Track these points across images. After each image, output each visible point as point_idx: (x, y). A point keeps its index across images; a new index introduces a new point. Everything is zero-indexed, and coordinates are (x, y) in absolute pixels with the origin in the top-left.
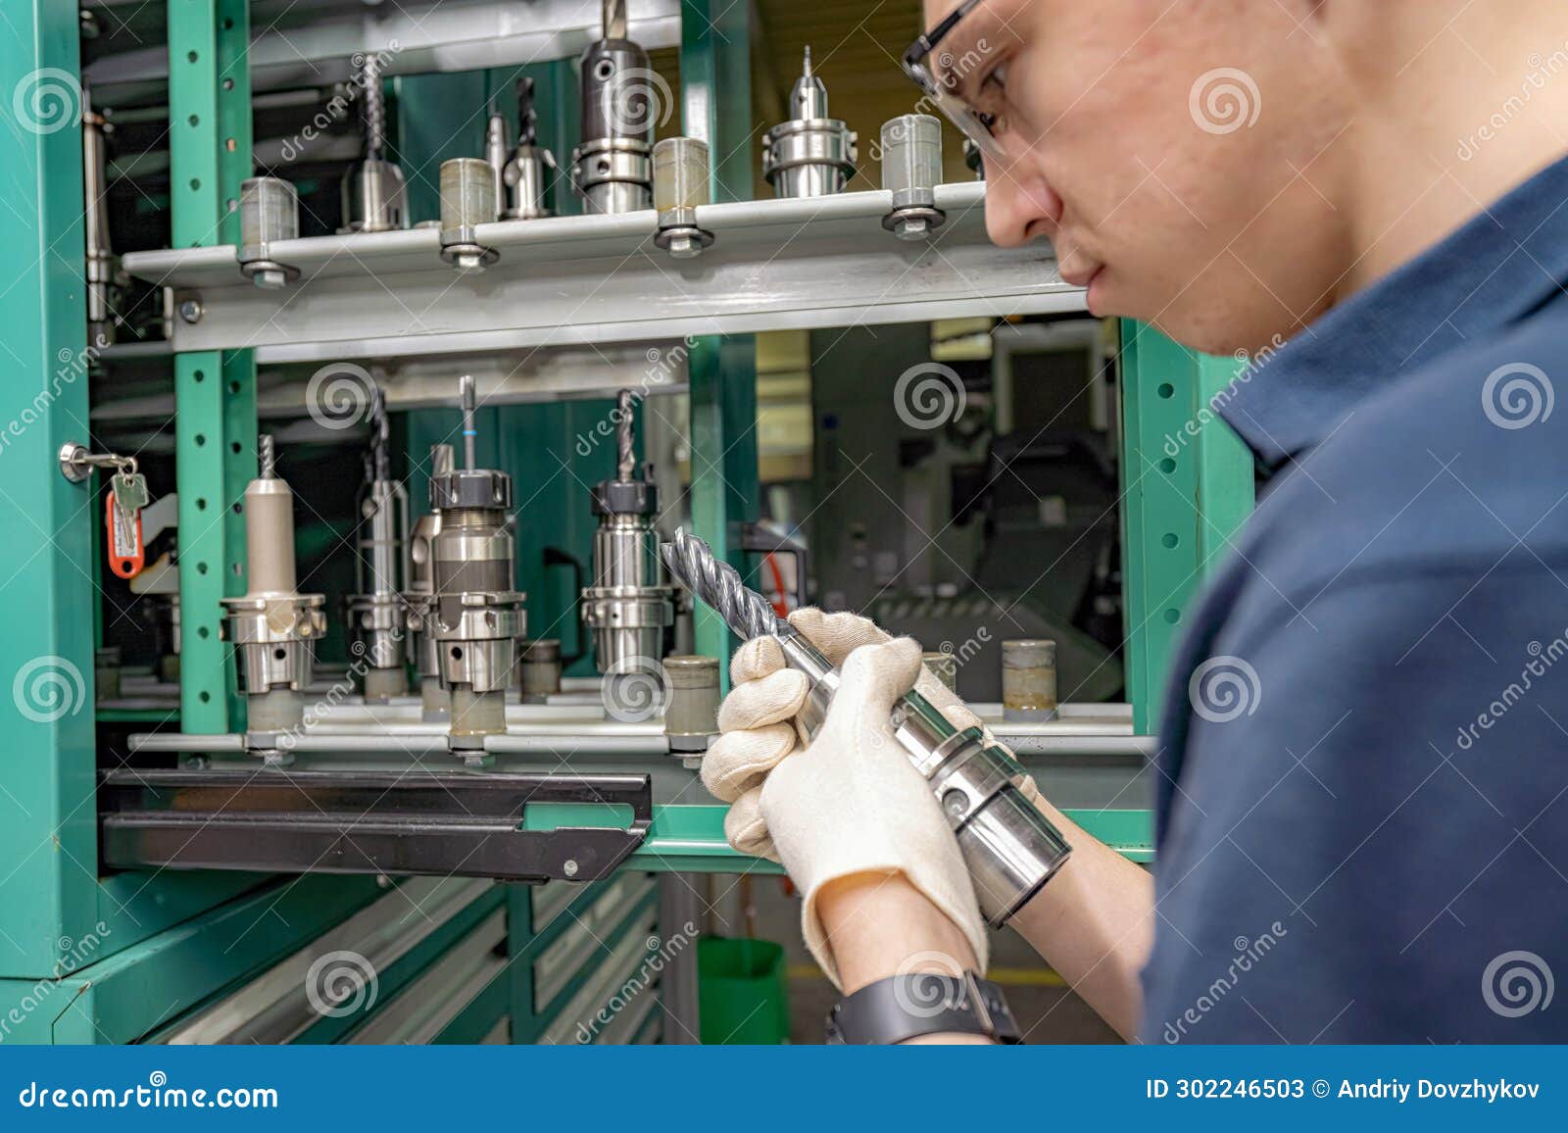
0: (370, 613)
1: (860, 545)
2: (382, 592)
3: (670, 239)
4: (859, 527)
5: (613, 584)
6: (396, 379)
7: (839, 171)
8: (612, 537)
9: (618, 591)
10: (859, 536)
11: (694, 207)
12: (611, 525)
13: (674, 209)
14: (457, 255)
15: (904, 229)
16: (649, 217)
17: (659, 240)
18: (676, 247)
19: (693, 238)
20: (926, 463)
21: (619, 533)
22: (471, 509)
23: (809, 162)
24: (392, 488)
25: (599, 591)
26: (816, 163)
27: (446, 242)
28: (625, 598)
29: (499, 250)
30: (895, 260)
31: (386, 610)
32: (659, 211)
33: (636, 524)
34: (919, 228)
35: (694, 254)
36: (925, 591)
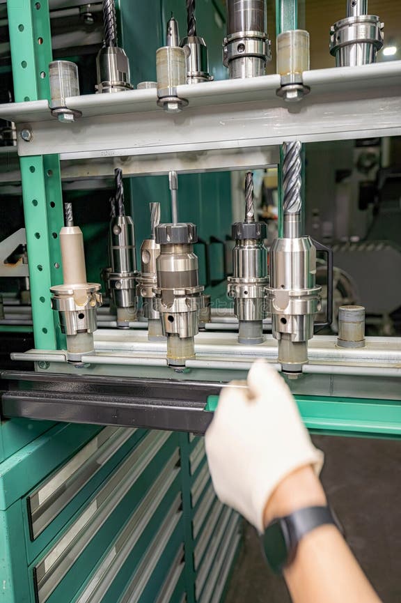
0: (119, 281)
1: (316, 218)
2: (124, 272)
3: (286, 92)
4: (316, 211)
5: (244, 276)
6: (126, 163)
8: (243, 251)
9: (246, 280)
10: (315, 215)
11: (302, 73)
12: (242, 245)
13: (288, 74)
14: (166, 103)
16: (275, 79)
17: (279, 92)
18: (289, 96)
19: (299, 90)
20: (346, 180)
21: (246, 249)
22: (176, 244)
23: (357, 42)
24: (127, 220)
25: (237, 279)
26: (361, 42)
27: (161, 96)
28: (250, 283)
29: (189, 100)
31: (126, 280)
32: (281, 75)
33: (256, 245)
35: (299, 100)
36: (345, 239)
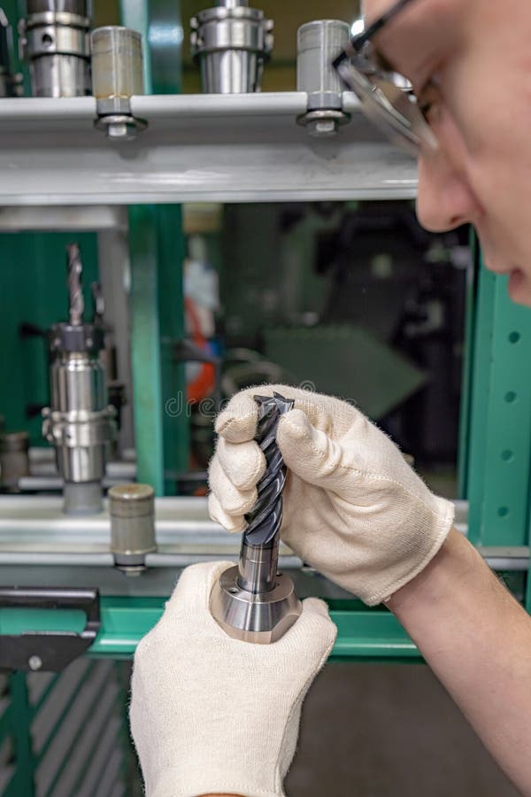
3: (108, 125)
5: (68, 410)
7: (257, 58)
8: (65, 372)
9: (72, 415)
11: (130, 97)
12: (64, 361)
13: (111, 97)
15: (315, 129)
16: (88, 104)
17: (99, 125)
18: (113, 132)
19: (128, 125)
21: (71, 369)
23: (231, 48)
25: (56, 415)
26: (237, 49)
28: (78, 423)
30: (305, 151)
32: (97, 98)
33: (86, 360)
34: (328, 128)
35: (131, 138)
